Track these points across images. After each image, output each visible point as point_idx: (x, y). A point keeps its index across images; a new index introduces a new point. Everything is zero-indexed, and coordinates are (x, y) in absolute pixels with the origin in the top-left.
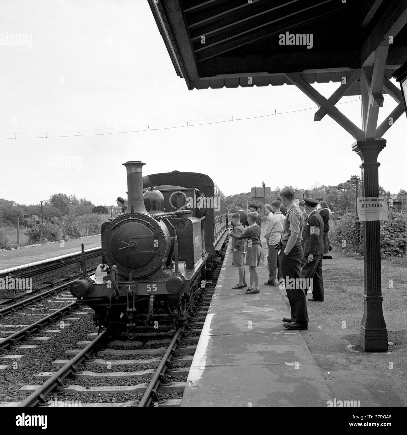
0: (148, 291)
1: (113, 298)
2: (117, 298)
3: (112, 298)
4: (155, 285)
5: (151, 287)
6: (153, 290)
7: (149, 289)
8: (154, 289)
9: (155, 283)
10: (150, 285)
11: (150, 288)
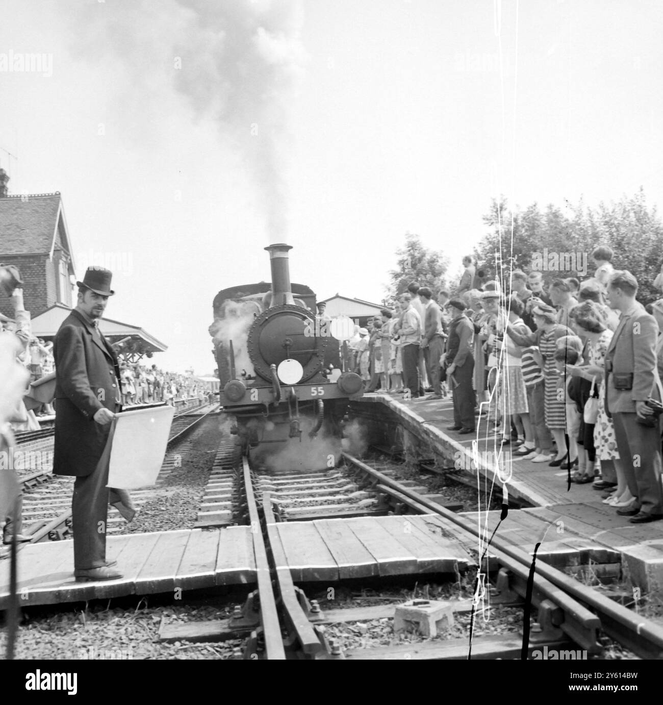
0: (313, 395)
1: (271, 405)
2: (277, 404)
3: (269, 405)
4: (322, 388)
5: (317, 390)
6: (320, 394)
7: (313, 393)
8: (320, 392)
9: (320, 385)
10: (315, 388)
11: (316, 392)
